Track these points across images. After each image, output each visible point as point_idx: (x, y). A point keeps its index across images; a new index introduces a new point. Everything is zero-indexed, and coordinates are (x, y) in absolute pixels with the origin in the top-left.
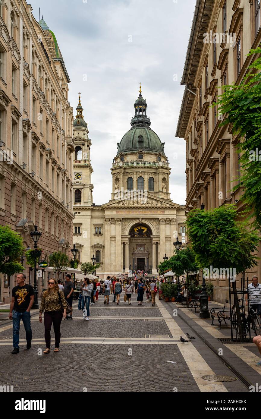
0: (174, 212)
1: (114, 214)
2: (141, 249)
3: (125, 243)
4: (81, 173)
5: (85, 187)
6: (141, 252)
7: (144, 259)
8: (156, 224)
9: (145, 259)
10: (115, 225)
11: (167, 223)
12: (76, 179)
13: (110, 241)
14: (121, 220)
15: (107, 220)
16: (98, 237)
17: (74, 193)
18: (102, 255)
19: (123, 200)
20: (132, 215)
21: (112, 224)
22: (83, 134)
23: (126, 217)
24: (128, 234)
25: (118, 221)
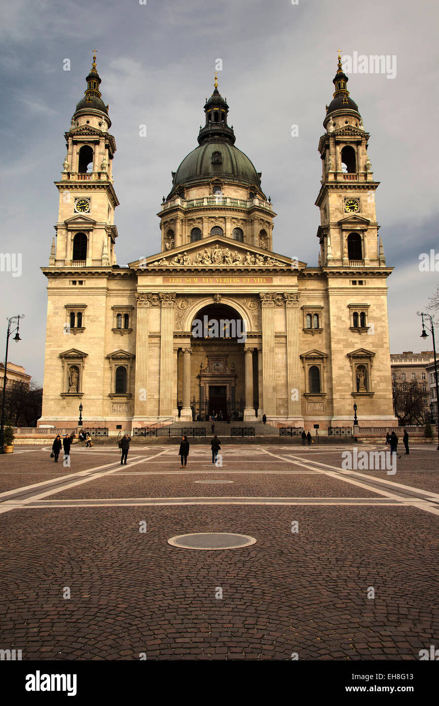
0: (294, 280)
1: (157, 284)
2: (217, 365)
3: (183, 350)
4: (89, 199)
5: (97, 227)
6: (217, 373)
7: (225, 387)
8: (254, 307)
9: (228, 388)
10: (160, 309)
11: (278, 306)
12: (77, 211)
13: (147, 345)
14: (172, 298)
15: (142, 297)
16: (122, 336)
17: (71, 240)
18: (130, 376)
19: (179, 253)
20: (199, 286)
21: (154, 306)
22: (97, 123)
23: (184, 291)
24: (189, 330)
25: (167, 299)
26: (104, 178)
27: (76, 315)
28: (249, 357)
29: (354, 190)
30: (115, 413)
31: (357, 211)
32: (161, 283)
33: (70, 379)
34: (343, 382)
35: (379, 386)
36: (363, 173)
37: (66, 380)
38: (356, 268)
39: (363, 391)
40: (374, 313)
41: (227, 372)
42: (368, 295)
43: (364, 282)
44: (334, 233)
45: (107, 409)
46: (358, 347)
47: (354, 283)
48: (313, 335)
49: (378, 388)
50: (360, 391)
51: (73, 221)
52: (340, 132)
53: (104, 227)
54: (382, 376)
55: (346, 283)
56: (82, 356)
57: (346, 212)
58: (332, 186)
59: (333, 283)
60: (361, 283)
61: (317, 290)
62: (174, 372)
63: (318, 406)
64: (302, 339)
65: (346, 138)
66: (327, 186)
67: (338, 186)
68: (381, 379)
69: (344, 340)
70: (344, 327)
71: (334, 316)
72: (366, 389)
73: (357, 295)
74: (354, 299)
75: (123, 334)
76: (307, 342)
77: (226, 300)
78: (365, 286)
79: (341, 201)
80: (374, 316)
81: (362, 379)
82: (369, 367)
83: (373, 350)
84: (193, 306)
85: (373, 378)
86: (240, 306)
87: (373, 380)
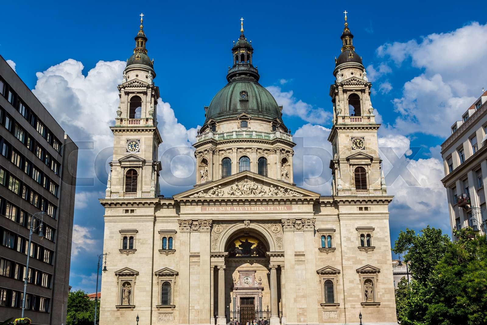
0: (310, 208)
1: (196, 212)
2: (247, 279)
3: (218, 268)
4: (139, 141)
6: (247, 286)
7: (254, 298)
8: (277, 231)
9: (256, 299)
10: (199, 233)
11: (297, 229)
12: (129, 151)
13: (188, 263)
14: (209, 224)
15: (184, 224)
16: (167, 256)
17: (124, 175)
18: (174, 290)
19: (215, 187)
20: (231, 214)
21: (194, 230)
22: (144, 77)
23: (219, 217)
24: (223, 251)
25: (205, 225)
26: (151, 123)
27: (128, 238)
28: (274, 272)
29: (359, 131)
30: (161, 322)
31: (362, 148)
32: (200, 212)
33: (123, 293)
34: (353, 294)
35: (384, 297)
36: (367, 116)
38: (361, 197)
39: (371, 302)
40: (378, 235)
41: (255, 285)
42: (373, 219)
43: (369, 209)
45: (154, 319)
46: (365, 263)
47: (361, 209)
48: (327, 254)
49: (383, 299)
50: (368, 302)
51: (126, 159)
52: (347, 82)
53: (151, 164)
54: (387, 289)
55: (354, 209)
56: (134, 274)
57: (353, 149)
58: (341, 128)
59: (343, 209)
60: (366, 209)
61: (330, 215)
62: (211, 286)
63: (332, 315)
64: (319, 257)
65: (352, 87)
66: (337, 128)
67: (345, 128)
68: (385, 291)
69: (352, 257)
70: (353, 246)
71: (344, 237)
72: (373, 300)
73: (364, 219)
74: (361, 223)
75: (168, 254)
76: (322, 260)
77: (254, 225)
78: (370, 212)
79: (349, 140)
80: (378, 237)
81: (369, 291)
82: (375, 281)
83: (378, 266)
84: (226, 230)
85: (378, 290)
86: (266, 229)
87: (379, 292)
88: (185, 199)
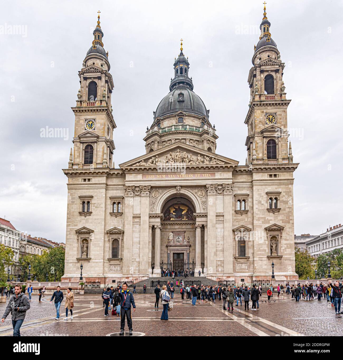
0: (229, 175)
1: (138, 179)
2: (179, 238)
3: (155, 227)
4: (95, 120)
5: (100, 140)
6: (178, 244)
7: (183, 253)
8: (202, 195)
9: (185, 254)
10: (140, 198)
11: (219, 193)
12: (87, 129)
13: (132, 223)
14: (148, 189)
15: (129, 189)
16: (116, 217)
17: (83, 150)
18: (121, 246)
19: (153, 156)
20: (166, 180)
21: (136, 195)
22: (100, 65)
23: (156, 184)
24: (159, 212)
25: (145, 190)
26: (104, 104)
27: (86, 203)
28: (198, 231)
29: (273, 107)
30: (111, 272)
31: (274, 123)
32: (141, 179)
33: (82, 248)
34: (261, 249)
35: (286, 251)
36: (279, 94)
37: (80, 249)
38: (272, 165)
39: (275, 255)
40: (284, 198)
41: (185, 243)
42: (280, 184)
43: (277, 176)
44: (258, 139)
45: (106, 269)
46: (272, 223)
47: (271, 176)
48: (242, 215)
49: (285, 252)
50: (272, 255)
51: (84, 135)
52: (264, 63)
53: (104, 140)
54: (288, 244)
55: (266, 176)
56: (90, 232)
57: (266, 124)
58: (257, 104)
59: (256, 176)
60: (275, 176)
61: (245, 182)
62: (149, 242)
63: (244, 266)
64: (234, 218)
65: (268, 68)
66: (254, 105)
67: (261, 104)
68: (287, 246)
69: (262, 218)
70: (263, 208)
71: (256, 201)
72: (277, 254)
73: (273, 185)
74: (271, 188)
75: (117, 216)
76: (237, 220)
77: (184, 190)
78: (278, 178)
79: (263, 116)
80: (284, 200)
81: (274, 246)
82: (280, 237)
83: (283, 225)
84: (162, 195)
85: (282, 246)
86: (193, 194)
87: (282, 247)
88: (129, 168)
